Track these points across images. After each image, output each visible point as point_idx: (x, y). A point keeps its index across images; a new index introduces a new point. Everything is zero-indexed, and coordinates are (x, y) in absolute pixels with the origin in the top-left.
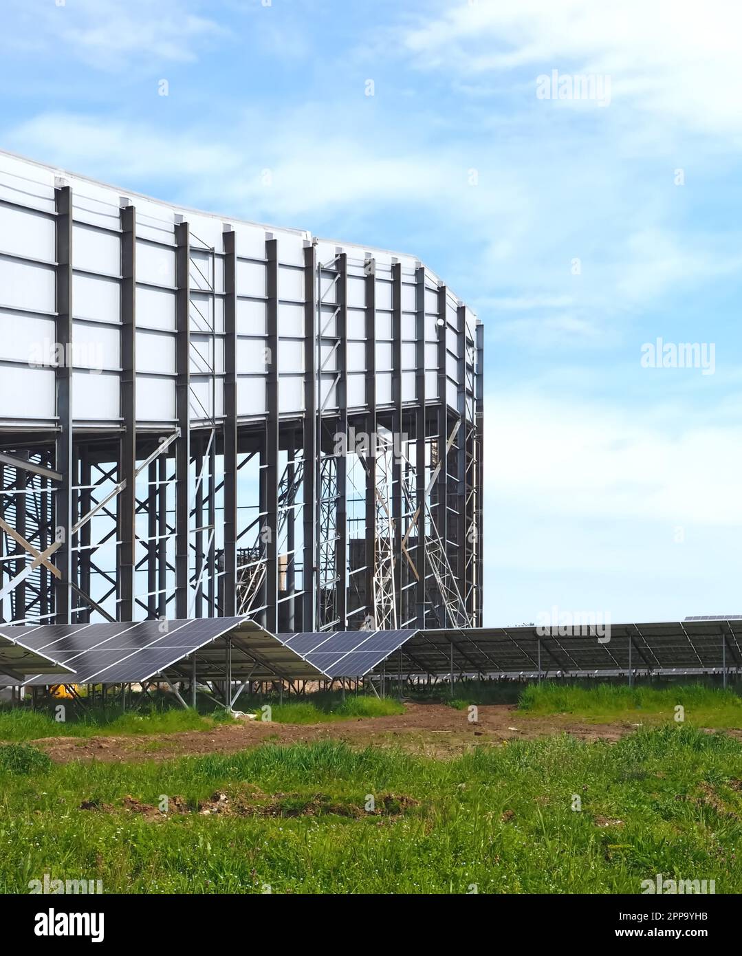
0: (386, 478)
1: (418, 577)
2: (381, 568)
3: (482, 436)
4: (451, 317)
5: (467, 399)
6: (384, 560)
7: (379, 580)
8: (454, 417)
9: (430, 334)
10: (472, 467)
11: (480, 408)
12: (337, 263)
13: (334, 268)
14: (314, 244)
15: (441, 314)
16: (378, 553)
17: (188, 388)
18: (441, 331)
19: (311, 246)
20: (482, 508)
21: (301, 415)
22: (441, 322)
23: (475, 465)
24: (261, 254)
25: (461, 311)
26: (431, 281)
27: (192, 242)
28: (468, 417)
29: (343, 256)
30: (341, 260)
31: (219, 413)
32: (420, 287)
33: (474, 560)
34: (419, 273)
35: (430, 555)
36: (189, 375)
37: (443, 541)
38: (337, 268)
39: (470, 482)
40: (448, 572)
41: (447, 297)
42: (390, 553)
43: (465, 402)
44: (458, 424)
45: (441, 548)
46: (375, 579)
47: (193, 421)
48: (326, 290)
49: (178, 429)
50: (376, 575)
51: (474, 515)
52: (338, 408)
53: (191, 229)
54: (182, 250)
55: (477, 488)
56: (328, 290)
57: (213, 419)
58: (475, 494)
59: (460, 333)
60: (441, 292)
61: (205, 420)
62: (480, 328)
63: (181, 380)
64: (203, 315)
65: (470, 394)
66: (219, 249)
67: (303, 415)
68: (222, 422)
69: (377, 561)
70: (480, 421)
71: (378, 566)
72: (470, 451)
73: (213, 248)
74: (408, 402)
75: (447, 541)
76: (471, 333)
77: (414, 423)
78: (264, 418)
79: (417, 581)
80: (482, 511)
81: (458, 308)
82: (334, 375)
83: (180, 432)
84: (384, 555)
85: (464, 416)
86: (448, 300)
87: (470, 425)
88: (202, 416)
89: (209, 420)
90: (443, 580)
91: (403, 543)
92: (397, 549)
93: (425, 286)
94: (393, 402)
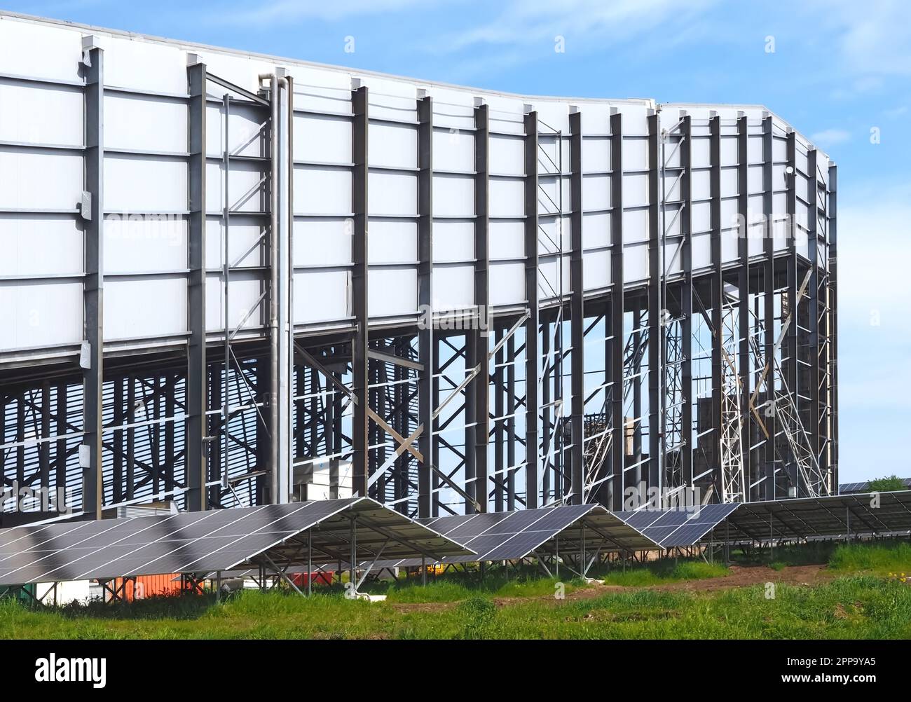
0: (733, 336)
1: (767, 435)
2: (728, 428)
3: (836, 283)
4: (801, 163)
5: (818, 245)
6: (732, 421)
7: (726, 441)
8: (804, 266)
9: (779, 183)
10: (825, 316)
11: (833, 253)
12: (681, 126)
13: (678, 132)
14: (658, 111)
15: (790, 161)
16: (725, 415)
17: (538, 271)
18: (790, 179)
19: (655, 114)
20: (836, 358)
21: (646, 283)
22: (790, 170)
23: (828, 314)
24: (607, 131)
25: (812, 155)
26: (779, 128)
27: (541, 129)
28: (820, 264)
29: (687, 119)
30: (685, 123)
31: (567, 290)
32: (767, 137)
33: (829, 413)
34: (767, 123)
35: (780, 412)
36: (538, 257)
37: (794, 396)
38: (682, 132)
39: (823, 332)
40: (800, 427)
41: (796, 142)
42: (738, 415)
43: (816, 248)
44: (810, 273)
45: (792, 404)
46: (722, 441)
47: (541, 301)
48: (670, 155)
49: (528, 310)
50: (723, 437)
51: (828, 366)
52: (683, 271)
53: (539, 117)
54: (531, 137)
55: (831, 338)
56: (673, 153)
57: (561, 297)
58: (828, 344)
59: (811, 178)
60: (790, 139)
61: (553, 299)
62: (832, 170)
63: (530, 263)
64: (551, 197)
65: (822, 240)
66: (566, 131)
67: (648, 283)
68: (569, 299)
69: (724, 421)
70: (834, 267)
71: (725, 427)
72: (823, 300)
73: (560, 132)
74: (755, 257)
75: (798, 395)
76: (822, 176)
77: (762, 276)
78: (610, 290)
79: (767, 439)
80: (836, 361)
81: (809, 152)
82: (679, 239)
83: (529, 313)
84: (732, 416)
85: (815, 263)
86: (797, 145)
87: (823, 272)
88: (551, 294)
89: (557, 298)
90: (794, 436)
91: (751, 402)
92: (745, 409)
93: (773, 134)
94: (739, 258)
